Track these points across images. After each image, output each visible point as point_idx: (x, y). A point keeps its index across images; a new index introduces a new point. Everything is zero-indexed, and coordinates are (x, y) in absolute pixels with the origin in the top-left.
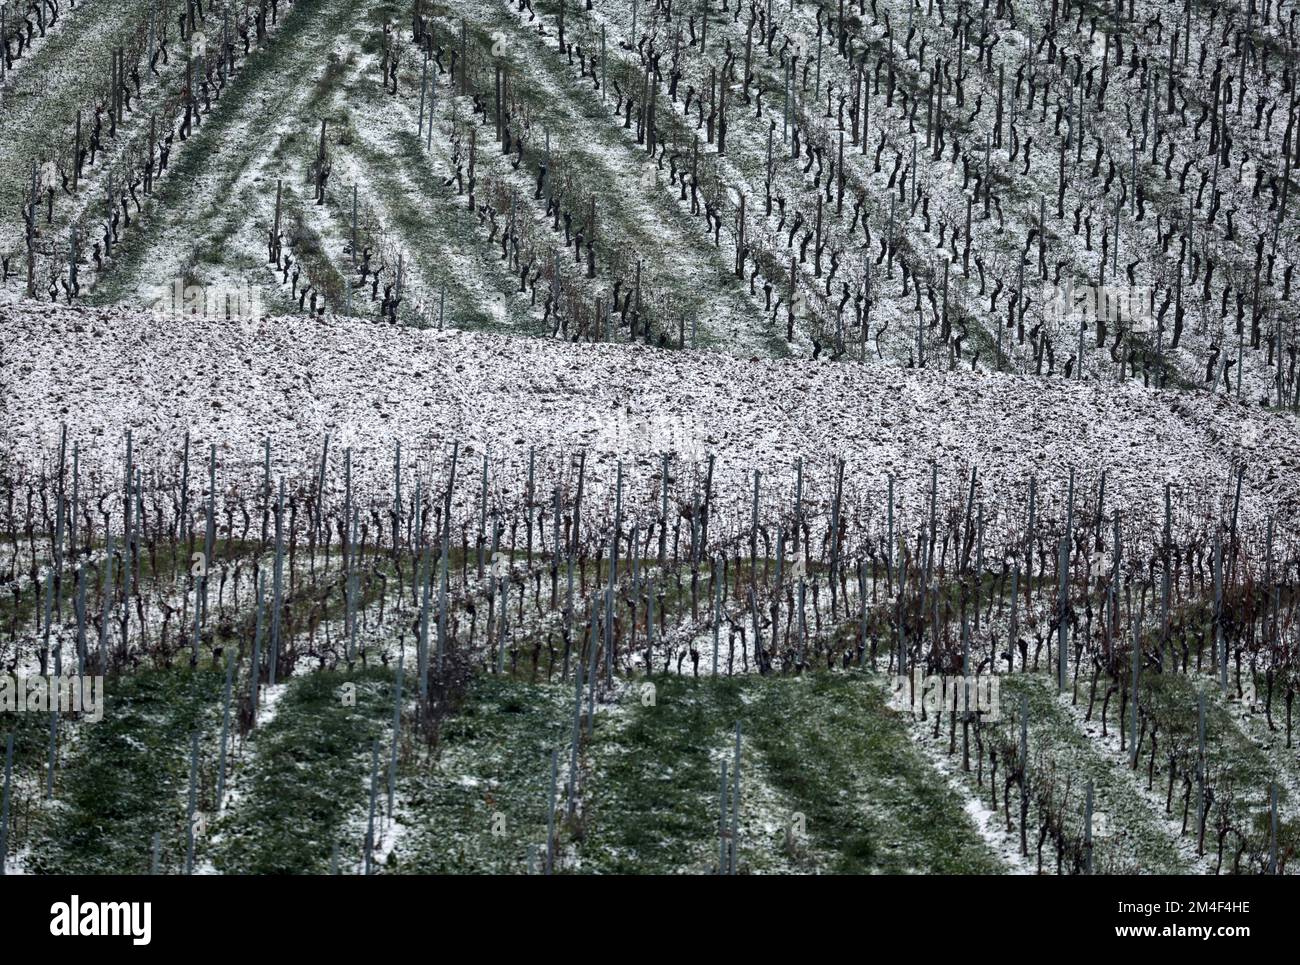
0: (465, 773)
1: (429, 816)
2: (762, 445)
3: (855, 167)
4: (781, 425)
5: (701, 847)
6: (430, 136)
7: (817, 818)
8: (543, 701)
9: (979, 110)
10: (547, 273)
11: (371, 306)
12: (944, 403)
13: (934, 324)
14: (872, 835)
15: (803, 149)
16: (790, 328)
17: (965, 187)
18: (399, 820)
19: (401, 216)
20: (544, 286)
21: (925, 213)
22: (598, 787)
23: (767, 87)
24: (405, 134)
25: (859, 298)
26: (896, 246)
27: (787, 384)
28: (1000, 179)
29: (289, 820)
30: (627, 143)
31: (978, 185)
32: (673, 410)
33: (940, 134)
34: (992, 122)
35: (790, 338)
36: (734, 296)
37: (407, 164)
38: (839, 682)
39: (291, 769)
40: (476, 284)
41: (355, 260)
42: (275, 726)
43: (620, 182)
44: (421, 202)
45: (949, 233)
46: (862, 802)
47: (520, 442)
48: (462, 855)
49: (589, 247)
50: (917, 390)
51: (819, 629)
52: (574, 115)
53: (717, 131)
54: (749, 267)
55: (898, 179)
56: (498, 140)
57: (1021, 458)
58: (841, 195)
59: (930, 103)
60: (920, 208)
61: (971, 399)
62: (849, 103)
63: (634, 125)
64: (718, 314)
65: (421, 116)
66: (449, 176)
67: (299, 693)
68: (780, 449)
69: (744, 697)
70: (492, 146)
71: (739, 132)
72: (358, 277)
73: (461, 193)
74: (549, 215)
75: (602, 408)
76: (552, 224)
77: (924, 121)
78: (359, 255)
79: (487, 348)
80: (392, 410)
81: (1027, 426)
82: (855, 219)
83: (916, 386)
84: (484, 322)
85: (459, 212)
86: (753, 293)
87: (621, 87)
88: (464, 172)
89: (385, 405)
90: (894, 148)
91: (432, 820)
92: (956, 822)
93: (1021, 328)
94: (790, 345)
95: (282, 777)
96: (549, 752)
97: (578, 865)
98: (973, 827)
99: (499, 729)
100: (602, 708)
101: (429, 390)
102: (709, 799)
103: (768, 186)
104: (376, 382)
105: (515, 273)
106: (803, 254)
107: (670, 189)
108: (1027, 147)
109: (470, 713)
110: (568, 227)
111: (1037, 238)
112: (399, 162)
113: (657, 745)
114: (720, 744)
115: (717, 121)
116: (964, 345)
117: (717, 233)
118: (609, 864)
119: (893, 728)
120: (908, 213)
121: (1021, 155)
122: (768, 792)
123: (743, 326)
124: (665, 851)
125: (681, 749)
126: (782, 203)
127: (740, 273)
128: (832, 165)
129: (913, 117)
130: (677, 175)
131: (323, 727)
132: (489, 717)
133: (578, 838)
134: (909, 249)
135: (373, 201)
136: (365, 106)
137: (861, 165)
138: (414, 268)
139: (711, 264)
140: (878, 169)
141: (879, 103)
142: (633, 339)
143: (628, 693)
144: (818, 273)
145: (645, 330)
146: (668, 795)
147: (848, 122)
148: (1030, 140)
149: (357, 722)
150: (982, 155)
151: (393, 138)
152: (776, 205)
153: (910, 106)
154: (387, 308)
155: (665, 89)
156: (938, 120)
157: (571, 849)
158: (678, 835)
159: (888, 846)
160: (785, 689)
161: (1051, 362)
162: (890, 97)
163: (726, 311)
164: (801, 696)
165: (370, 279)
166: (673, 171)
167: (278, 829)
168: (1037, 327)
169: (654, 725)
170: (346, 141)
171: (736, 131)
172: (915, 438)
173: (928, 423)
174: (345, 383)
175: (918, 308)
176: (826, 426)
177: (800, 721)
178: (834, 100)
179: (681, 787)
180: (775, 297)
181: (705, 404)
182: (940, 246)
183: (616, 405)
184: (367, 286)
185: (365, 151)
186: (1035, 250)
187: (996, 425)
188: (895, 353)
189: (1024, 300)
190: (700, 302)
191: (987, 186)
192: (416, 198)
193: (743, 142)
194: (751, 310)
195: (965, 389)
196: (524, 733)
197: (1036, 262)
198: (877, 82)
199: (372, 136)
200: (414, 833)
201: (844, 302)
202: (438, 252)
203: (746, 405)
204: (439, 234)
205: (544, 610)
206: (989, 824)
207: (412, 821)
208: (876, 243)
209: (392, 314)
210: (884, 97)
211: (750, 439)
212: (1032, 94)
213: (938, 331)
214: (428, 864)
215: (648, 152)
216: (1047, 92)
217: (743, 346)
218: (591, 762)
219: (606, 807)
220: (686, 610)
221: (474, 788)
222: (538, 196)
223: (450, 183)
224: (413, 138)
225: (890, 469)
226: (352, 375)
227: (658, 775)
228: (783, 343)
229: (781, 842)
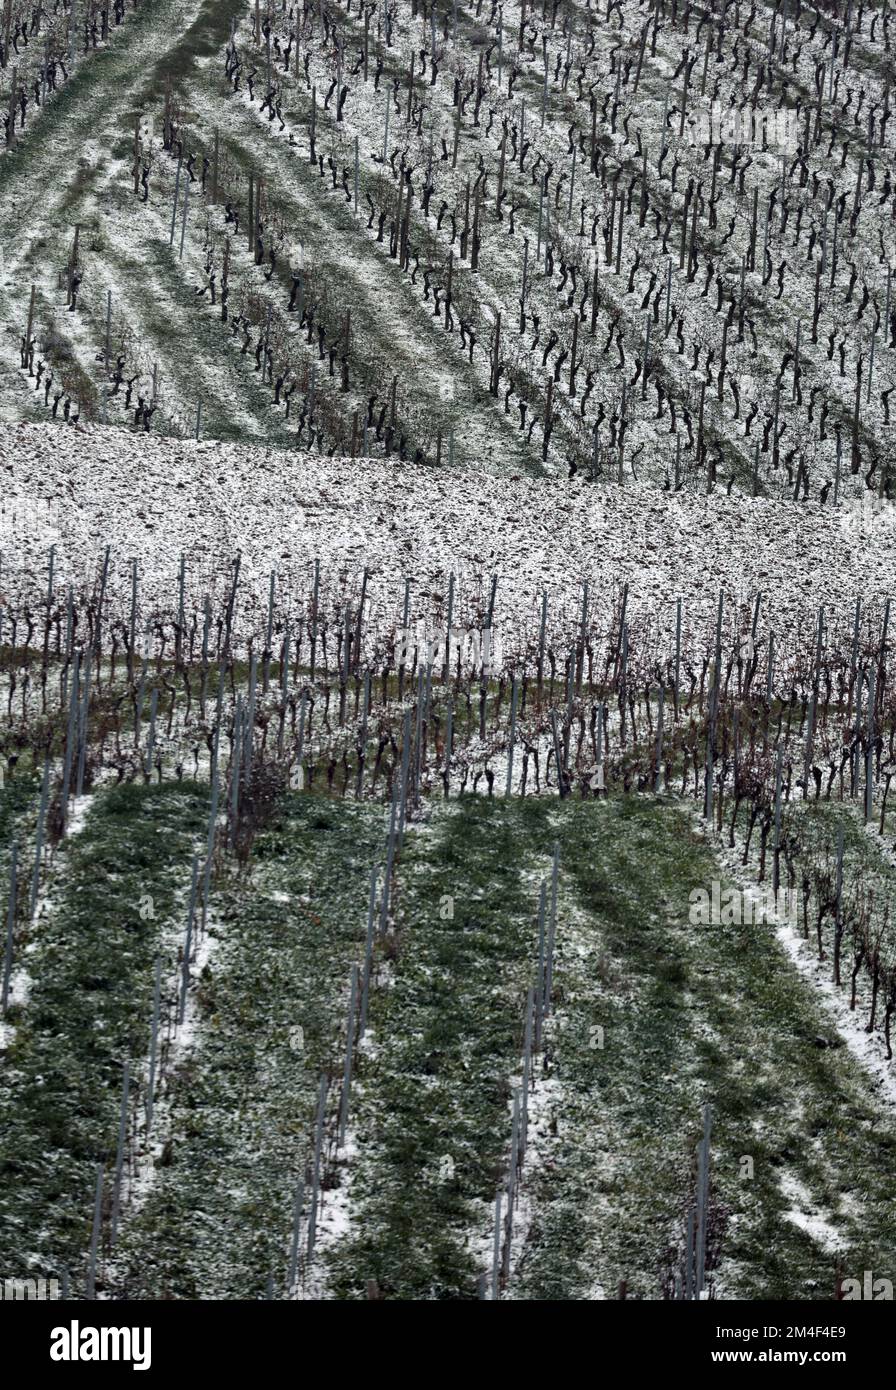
0: (276, 889)
1: (242, 931)
2: (528, 565)
3: (609, 286)
4: (546, 545)
5: (514, 969)
6: (182, 244)
7: (630, 943)
8: (351, 818)
9: (732, 233)
10: (302, 386)
11: (124, 414)
12: (707, 526)
13: (688, 447)
14: (683, 960)
15: (557, 267)
16: (545, 447)
17: (719, 309)
18: (212, 934)
19: (154, 325)
20: (298, 398)
21: (679, 336)
22: (409, 906)
23: (520, 204)
24: (156, 242)
25: (615, 419)
26: (651, 368)
27: (550, 504)
28: (753, 303)
29: (102, 931)
30: (380, 257)
31: (732, 308)
32: (437, 527)
33: (694, 255)
34: (746, 245)
35: (545, 458)
36: (488, 414)
37: (159, 272)
38: (645, 806)
39: (102, 880)
40: (231, 396)
41: (107, 368)
42: (85, 836)
43: (374, 296)
44: (175, 313)
45: (703, 356)
46: (673, 927)
47: (286, 556)
48: (277, 970)
49: (344, 360)
50: (679, 514)
51: (608, 752)
52: (326, 227)
53: (470, 247)
54: (504, 386)
55: (652, 299)
56: (250, 250)
57: (787, 584)
58: (595, 314)
59: (684, 224)
60: (674, 330)
61: (734, 523)
62: (602, 222)
63: (387, 238)
64: (473, 431)
65: (173, 224)
66: (201, 285)
67: (107, 804)
68: (547, 569)
69: (551, 820)
70: (244, 257)
71: (491, 248)
72: (111, 385)
73: (213, 303)
74: (302, 327)
75: (366, 524)
76: (306, 336)
77: (678, 243)
78: (112, 363)
79: (248, 461)
80: (157, 521)
81: (791, 552)
82: (610, 339)
83: (677, 508)
84: (237, 433)
85: (212, 322)
86: (508, 411)
87: (373, 200)
88: (217, 281)
89: (149, 516)
90: (648, 268)
91: (245, 935)
92: (768, 950)
93: (776, 453)
94: (545, 465)
95: (94, 887)
96: (359, 870)
97: (392, 983)
98: (785, 955)
99: (308, 845)
100: (410, 826)
101: (193, 502)
102: (520, 920)
103: (522, 303)
104: (139, 491)
105: (269, 385)
106: (557, 372)
107: (424, 305)
108: (781, 270)
109: (279, 829)
110: (321, 341)
111: (792, 362)
112: (151, 270)
113: (467, 866)
114: (529, 865)
115: (470, 237)
116: (719, 469)
117: (471, 350)
118: (423, 983)
119: (701, 853)
120: (662, 334)
121: (774, 279)
122: (579, 915)
123: (497, 444)
124: (478, 971)
125: (489, 870)
126: (537, 321)
127: (494, 391)
128: (587, 285)
129: (666, 238)
130: (430, 291)
131: (134, 839)
132: (298, 833)
133: (391, 956)
134: (663, 370)
135: (126, 309)
136: (117, 213)
137: (615, 285)
138: (167, 378)
139: (465, 381)
140: (631, 289)
141: (632, 223)
142: (387, 455)
143: (436, 813)
144: (573, 392)
145: (399, 445)
146: (480, 916)
147: (601, 240)
148: (784, 264)
149: (167, 834)
150: (737, 278)
151: (144, 245)
152: (530, 324)
153: (663, 227)
154: (141, 417)
155: (417, 203)
156: (692, 242)
157: (385, 967)
158: (491, 956)
159: (700, 971)
160: (591, 812)
161: (807, 488)
162: (643, 217)
163: (481, 428)
164: (608, 820)
165: (124, 387)
166: (427, 286)
167: (92, 940)
168: (793, 452)
169: (463, 845)
170: (97, 247)
171: (488, 247)
172: (681, 561)
173: (693, 547)
174: (108, 492)
175: (673, 430)
176: (591, 547)
177: (608, 845)
178: (586, 218)
179: (492, 908)
180: (530, 417)
181: (469, 522)
182: (694, 368)
183: (381, 521)
184: (120, 394)
185: (116, 258)
186: (789, 376)
187: (761, 550)
188: (650, 475)
189: (780, 425)
190: (455, 418)
191: (742, 310)
192: (168, 307)
193: (496, 259)
194: (506, 428)
195: (727, 513)
196: (333, 850)
197: (790, 385)
198: (629, 201)
199: (123, 243)
200: (228, 947)
201: (599, 422)
202: (190, 362)
203: (511, 524)
204: (192, 343)
205: (332, 726)
206: (801, 952)
207: (225, 935)
208: (630, 364)
209: (145, 423)
210: (637, 217)
211: (517, 558)
212: (785, 218)
213: (694, 453)
214: (243, 978)
215: (401, 266)
216: (800, 216)
217: (498, 464)
218: (402, 881)
219: (419, 926)
220: (473, 730)
221: (286, 904)
222: (291, 308)
223: (202, 293)
224: (164, 246)
225: (657, 592)
226: (114, 485)
227: (469, 895)
228: (538, 462)
229: (594, 965)
